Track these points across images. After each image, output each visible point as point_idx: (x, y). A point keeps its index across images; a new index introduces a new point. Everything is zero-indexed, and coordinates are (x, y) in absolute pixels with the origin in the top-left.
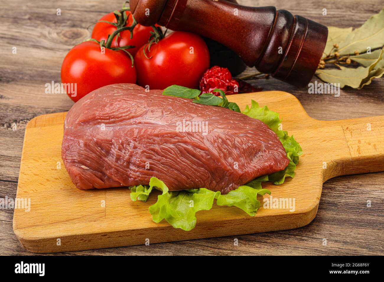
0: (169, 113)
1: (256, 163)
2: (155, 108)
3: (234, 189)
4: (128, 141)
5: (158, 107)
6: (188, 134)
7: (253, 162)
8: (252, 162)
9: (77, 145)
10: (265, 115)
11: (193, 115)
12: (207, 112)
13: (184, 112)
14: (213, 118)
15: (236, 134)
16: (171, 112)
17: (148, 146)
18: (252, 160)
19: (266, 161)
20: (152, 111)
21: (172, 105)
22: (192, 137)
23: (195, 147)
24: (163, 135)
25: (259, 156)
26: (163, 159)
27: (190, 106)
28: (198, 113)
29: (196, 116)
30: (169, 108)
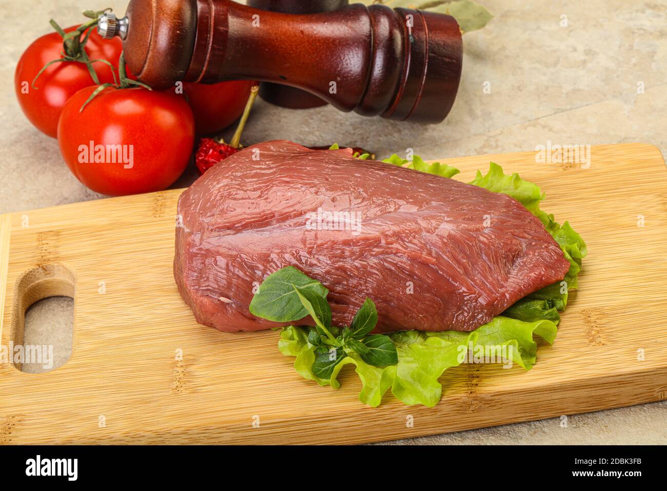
0: (360, 200)
1: (515, 277)
2: (338, 194)
3: (485, 323)
4: (298, 253)
5: (342, 191)
6: (398, 236)
7: (511, 276)
8: (509, 275)
9: (212, 264)
10: (516, 188)
11: (401, 202)
12: (422, 194)
13: (385, 197)
14: (434, 203)
15: (477, 230)
16: (364, 199)
17: (334, 262)
18: (509, 273)
19: (532, 270)
20: (333, 200)
21: (363, 186)
22: (407, 242)
23: (413, 259)
24: (358, 241)
25: (519, 264)
26: (361, 285)
27: (391, 184)
28: (408, 198)
29: (405, 203)
30: (358, 190)
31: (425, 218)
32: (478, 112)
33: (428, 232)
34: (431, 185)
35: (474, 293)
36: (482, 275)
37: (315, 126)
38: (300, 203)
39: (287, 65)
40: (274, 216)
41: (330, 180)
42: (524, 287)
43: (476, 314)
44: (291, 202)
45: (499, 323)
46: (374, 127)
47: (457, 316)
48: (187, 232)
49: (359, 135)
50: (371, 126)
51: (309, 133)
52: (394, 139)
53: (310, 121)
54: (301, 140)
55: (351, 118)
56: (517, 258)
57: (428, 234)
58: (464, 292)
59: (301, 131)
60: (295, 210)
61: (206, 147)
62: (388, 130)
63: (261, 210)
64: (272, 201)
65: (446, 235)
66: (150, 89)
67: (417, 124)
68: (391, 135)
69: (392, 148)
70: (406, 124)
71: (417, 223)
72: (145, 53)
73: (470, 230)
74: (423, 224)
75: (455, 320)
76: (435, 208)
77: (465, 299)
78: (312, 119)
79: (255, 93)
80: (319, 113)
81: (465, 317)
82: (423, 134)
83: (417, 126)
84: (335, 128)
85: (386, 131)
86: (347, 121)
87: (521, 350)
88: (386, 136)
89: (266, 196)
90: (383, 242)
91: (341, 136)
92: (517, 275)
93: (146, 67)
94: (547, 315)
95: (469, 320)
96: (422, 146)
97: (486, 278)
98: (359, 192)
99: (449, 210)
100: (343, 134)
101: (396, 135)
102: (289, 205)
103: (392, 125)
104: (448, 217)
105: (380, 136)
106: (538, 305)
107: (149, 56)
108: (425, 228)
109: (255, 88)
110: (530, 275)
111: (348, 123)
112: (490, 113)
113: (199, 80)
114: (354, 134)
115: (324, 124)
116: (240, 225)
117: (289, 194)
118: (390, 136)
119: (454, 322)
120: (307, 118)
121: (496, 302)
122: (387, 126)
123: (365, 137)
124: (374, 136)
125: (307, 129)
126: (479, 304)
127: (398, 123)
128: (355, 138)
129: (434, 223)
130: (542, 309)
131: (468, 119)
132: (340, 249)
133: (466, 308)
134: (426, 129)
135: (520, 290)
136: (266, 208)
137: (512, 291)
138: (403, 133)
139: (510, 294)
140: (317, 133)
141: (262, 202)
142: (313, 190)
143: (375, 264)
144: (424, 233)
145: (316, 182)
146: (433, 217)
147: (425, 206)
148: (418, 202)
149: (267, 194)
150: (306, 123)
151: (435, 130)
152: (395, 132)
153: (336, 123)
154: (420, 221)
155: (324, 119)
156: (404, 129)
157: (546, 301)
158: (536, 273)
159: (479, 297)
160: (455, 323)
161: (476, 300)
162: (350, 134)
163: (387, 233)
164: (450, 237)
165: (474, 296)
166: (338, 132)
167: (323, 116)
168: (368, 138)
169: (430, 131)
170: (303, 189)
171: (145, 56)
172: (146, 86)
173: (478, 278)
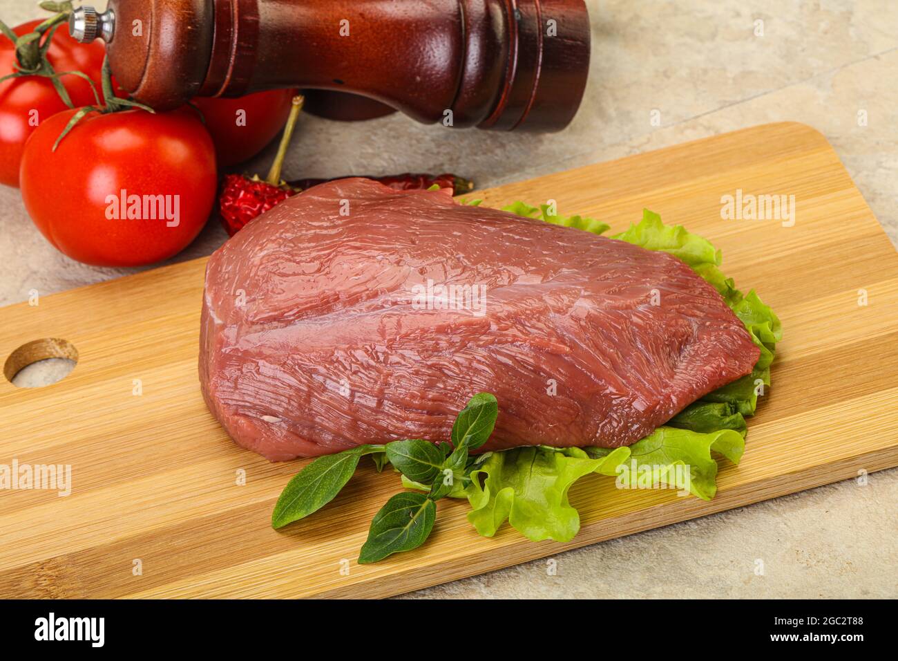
0: (459, 271)
1: (684, 371)
2: (428, 262)
3: (644, 437)
4: (374, 349)
5: (433, 257)
6: (515, 319)
7: (678, 370)
8: (675, 370)
9: (253, 371)
10: (681, 245)
11: (517, 271)
12: (547, 259)
13: (494, 265)
14: (565, 271)
15: (628, 307)
16: (465, 269)
17: (424, 359)
18: (675, 366)
19: (707, 361)
20: (422, 272)
21: (464, 250)
22: (528, 326)
23: (538, 349)
24: (458, 327)
25: (689, 354)
26: (464, 387)
27: (503, 246)
28: (527, 264)
29: (523, 272)
30: (457, 256)
31: (554, 293)
32: (612, 112)
33: (559, 312)
34: (560, 243)
35: (627, 395)
36: (637, 370)
37: (382, 145)
38: (376, 278)
39: (345, 64)
40: (338, 298)
41: (417, 242)
42: (697, 386)
43: (629, 424)
44: (362, 278)
45: (664, 437)
46: (465, 143)
47: (603, 426)
48: (218, 324)
49: (445, 154)
50: (461, 141)
51: (374, 155)
52: (496, 158)
53: (373, 138)
54: (364, 167)
55: (431, 130)
56: (685, 345)
57: (557, 315)
58: (611, 393)
59: (362, 153)
60: (368, 290)
61: (233, 187)
62: (487, 145)
63: (321, 290)
64: (336, 277)
65: (583, 316)
66: (152, 112)
67: (527, 134)
68: (492, 152)
69: (495, 170)
70: (512, 135)
71: (541, 300)
72: (143, 60)
73: (618, 308)
74: (550, 301)
75: (599, 431)
76: (566, 277)
77: (614, 402)
78: (375, 134)
79: (298, 105)
80: (385, 125)
81: (614, 428)
82: (536, 148)
83: (526, 136)
84: (411, 146)
85: (484, 146)
86: (426, 134)
87: (695, 473)
88: (484, 154)
89: (327, 270)
90: (494, 327)
91: (420, 157)
92: (686, 369)
93: (145, 81)
94: (728, 423)
95: (620, 433)
96: (538, 165)
97: (644, 375)
98: (458, 259)
99: (587, 280)
100: (423, 154)
101: (498, 151)
102: (359, 282)
103: (491, 137)
104: (586, 290)
105: (476, 154)
106: (715, 410)
107: (149, 65)
108: (553, 307)
109: (298, 98)
110: (705, 368)
111: (427, 138)
112: (629, 112)
113: (220, 93)
114: (438, 153)
115: (393, 141)
116: (291, 313)
117: (360, 266)
118: (489, 154)
119: (598, 435)
120: (369, 134)
121: (658, 407)
122: (485, 140)
123: (455, 157)
124: (467, 155)
125: (370, 151)
126: (633, 411)
127: (499, 134)
128: (441, 159)
129: (566, 299)
130: (722, 415)
131: (598, 123)
132: (432, 339)
133: (615, 416)
134: (541, 141)
135: (692, 391)
136: (327, 288)
137: (680, 392)
138: (508, 148)
139: (677, 396)
140: (386, 155)
141: (321, 278)
142: (393, 258)
143: (483, 357)
144: (552, 314)
145: (398, 246)
146: (565, 292)
147: (552, 276)
148: (543, 271)
149: (328, 267)
150: (368, 141)
151: (554, 142)
152: (497, 147)
153: (411, 139)
154: (546, 298)
155: (392, 133)
156: (510, 142)
157: (726, 404)
158: (713, 365)
159: (633, 401)
160: (601, 435)
161: (630, 405)
162: (432, 153)
163: (499, 314)
164: (589, 317)
165: (627, 399)
166: (415, 152)
167: (390, 130)
168: (459, 158)
169: (546, 142)
170: (379, 258)
171: (142, 64)
172: (145, 108)
173: (632, 374)
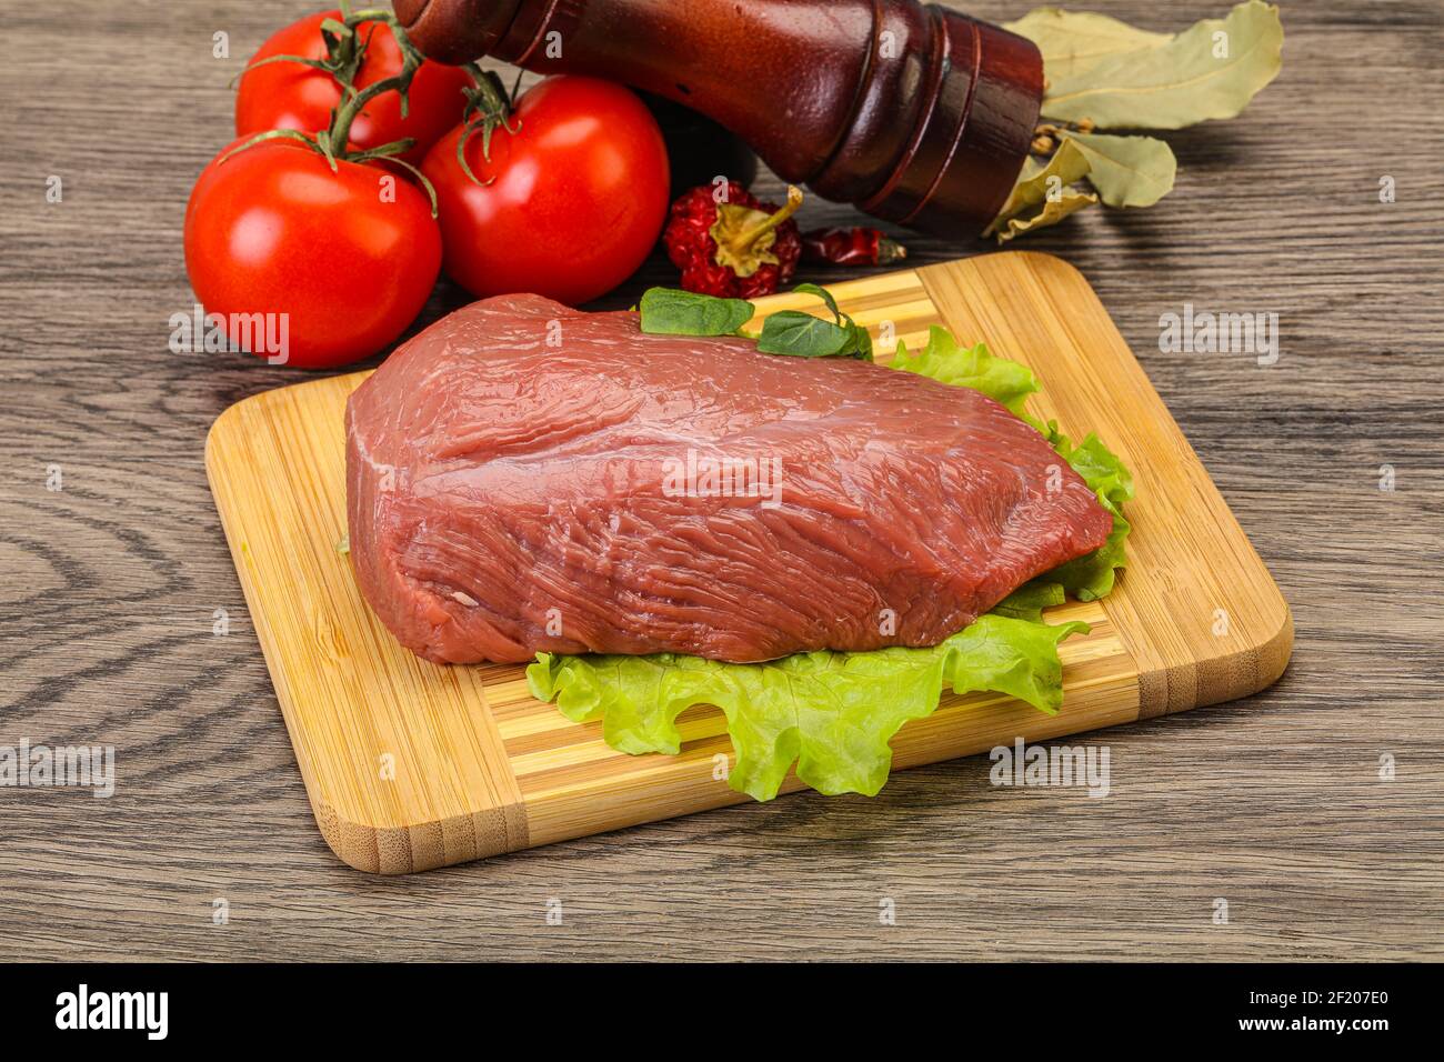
0: (710, 401)
1: (1016, 540)
2: (668, 387)
4: (600, 507)
5: (674, 382)
7: (1007, 537)
8: (1002, 536)
10: (984, 372)
11: (787, 402)
12: (822, 387)
13: (755, 393)
14: (847, 403)
15: (934, 450)
16: (717, 398)
18: (1002, 532)
19: (1047, 527)
20: (661, 399)
21: (713, 374)
25: (1019, 515)
26: (723, 564)
27: (761, 370)
28: (798, 393)
29: (795, 403)
30: (705, 381)
31: (836, 432)
33: (845, 458)
34: (834, 370)
36: (950, 537)
41: (648, 362)
42: (1035, 558)
45: (986, 628)
56: (1014, 503)
57: (843, 462)
63: (525, 417)
64: (544, 400)
65: (878, 463)
71: (821, 441)
74: (833, 442)
76: (851, 411)
89: (532, 391)
98: (708, 384)
99: (879, 415)
104: (879, 428)
106: (1057, 594)
108: (837, 450)
110: (1045, 536)
117: (577, 386)
121: (982, 589)
129: (853, 439)
136: (534, 414)
142: (619, 379)
145: (623, 365)
146: (851, 430)
147: (832, 409)
148: (817, 402)
149: (532, 388)
154: (827, 438)
158: (1056, 533)
164: (887, 465)
173: (944, 542)
